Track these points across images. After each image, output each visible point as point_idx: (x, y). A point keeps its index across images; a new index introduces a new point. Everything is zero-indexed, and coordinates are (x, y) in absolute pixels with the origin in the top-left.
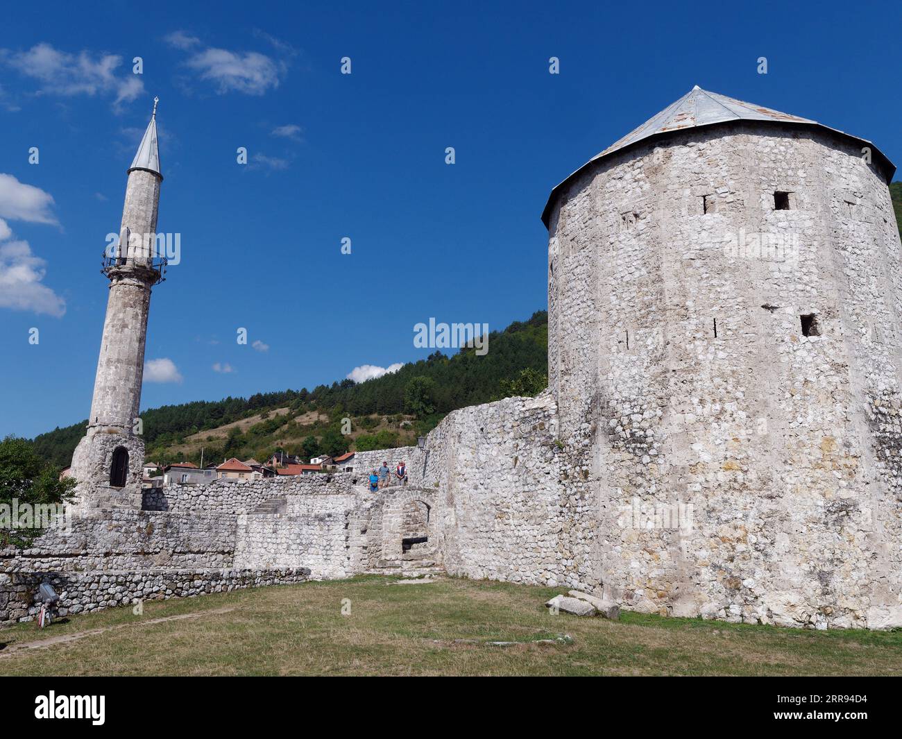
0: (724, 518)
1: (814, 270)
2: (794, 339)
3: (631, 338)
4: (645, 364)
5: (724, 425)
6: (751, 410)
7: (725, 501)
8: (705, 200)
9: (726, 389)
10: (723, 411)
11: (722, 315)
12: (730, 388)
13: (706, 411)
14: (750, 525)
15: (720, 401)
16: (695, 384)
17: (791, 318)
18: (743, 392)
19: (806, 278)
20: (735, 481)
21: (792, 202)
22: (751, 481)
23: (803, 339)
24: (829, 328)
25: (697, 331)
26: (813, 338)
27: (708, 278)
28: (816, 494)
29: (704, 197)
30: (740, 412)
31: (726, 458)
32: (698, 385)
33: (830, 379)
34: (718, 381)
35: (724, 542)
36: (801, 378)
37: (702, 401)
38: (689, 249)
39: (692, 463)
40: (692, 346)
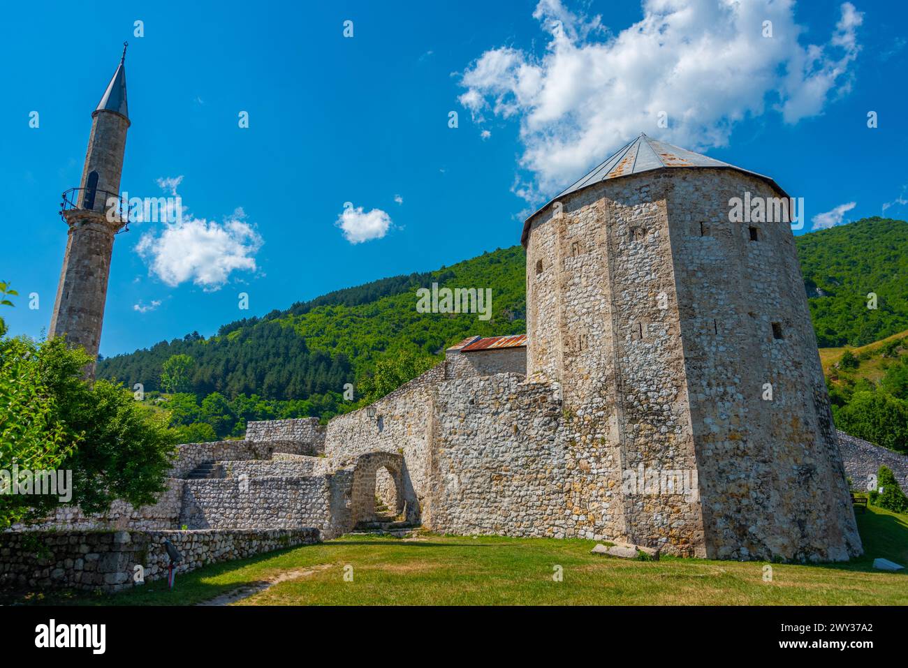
0: (732, 478)
1: (776, 289)
2: (770, 341)
3: (645, 329)
4: (659, 352)
5: (727, 404)
6: (746, 394)
7: (732, 464)
8: (702, 225)
9: (727, 375)
10: (725, 393)
11: (720, 317)
12: (729, 375)
13: (713, 392)
14: (751, 481)
15: (723, 384)
16: (703, 370)
17: (766, 324)
18: (739, 379)
19: (773, 295)
20: (738, 449)
21: (759, 237)
22: (749, 449)
23: (774, 341)
24: (789, 334)
25: (702, 328)
26: (780, 341)
27: (708, 286)
28: (791, 460)
29: (701, 223)
30: (738, 394)
31: (730, 430)
32: (706, 371)
33: (793, 373)
34: (720, 368)
35: (732, 497)
36: (775, 370)
37: (709, 385)
38: (692, 263)
39: (705, 433)
40: (699, 339)
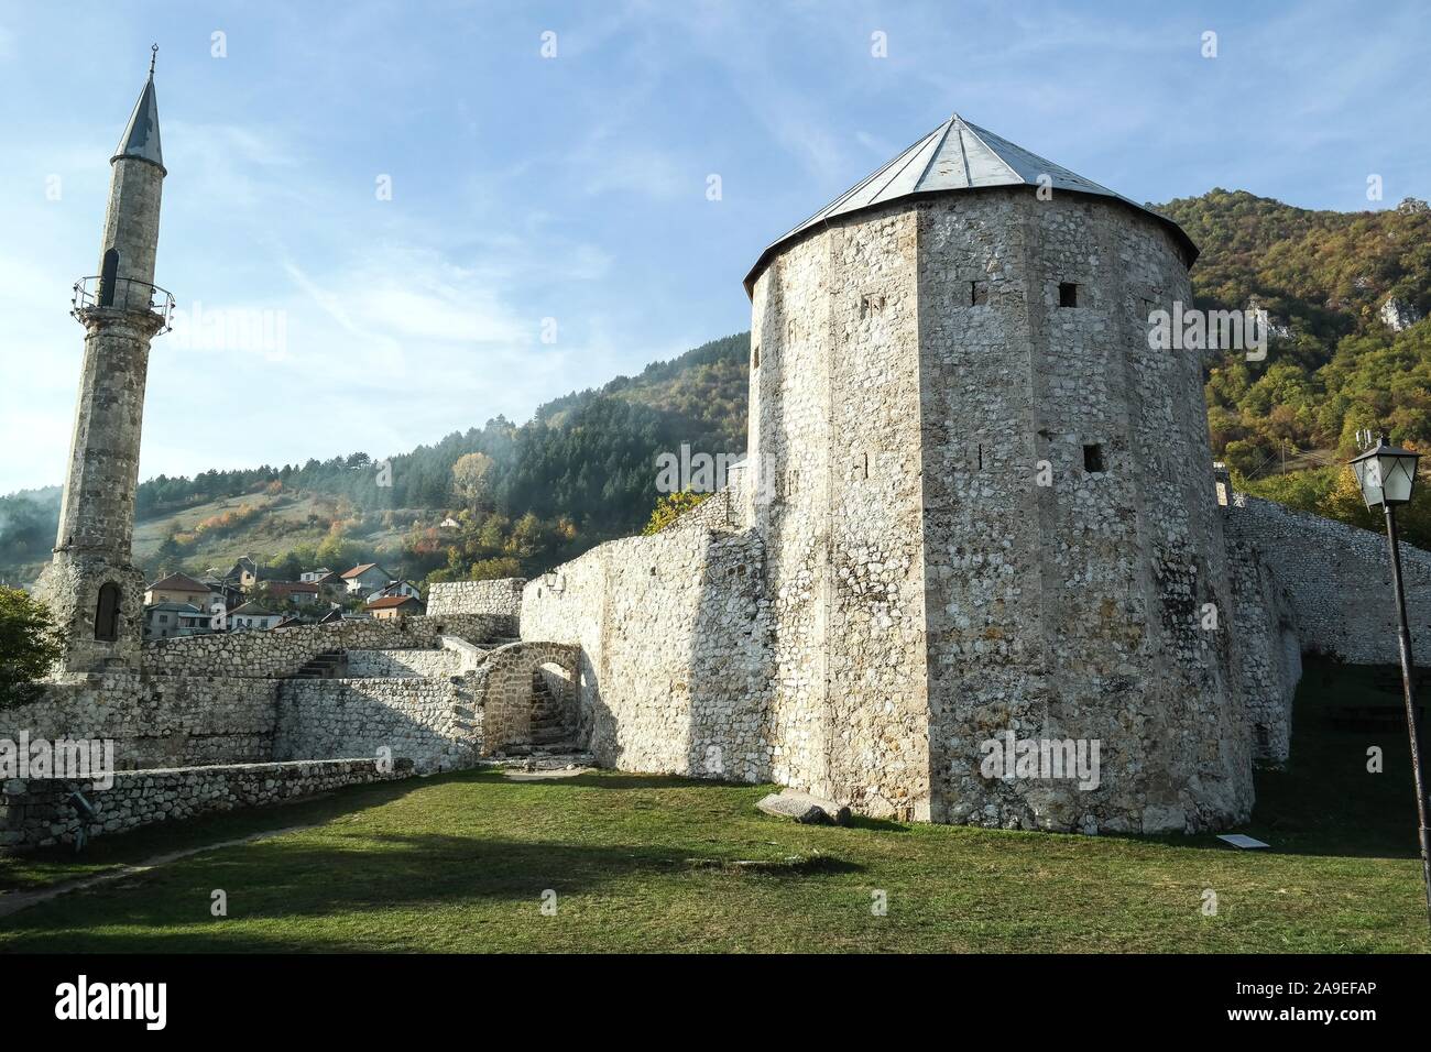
0: (983, 698)
1: (1102, 387)
2: (1076, 476)
3: (872, 463)
4: (889, 499)
5: (986, 582)
6: (1019, 564)
7: (985, 677)
8: (974, 287)
9: (990, 536)
10: (985, 564)
11: (990, 441)
12: (995, 535)
13: (966, 562)
14: (1014, 704)
15: (983, 551)
16: (952, 528)
17: (1072, 449)
18: (1011, 541)
19: (1093, 398)
20: (998, 652)
21: (1079, 299)
22: (1016, 653)
23: (1085, 475)
24: (1117, 463)
25: (958, 460)
26: (1097, 475)
27: (974, 391)
28: (1091, 669)
29: (973, 283)
30: (1006, 566)
31: (987, 624)
32: (957, 530)
33: (1114, 527)
34: (980, 525)
35: (981, 728)
36: (1080, 525)
37: (960, 551)
38: (952, 352)
39: (946, 628)
40: (951, 479)
